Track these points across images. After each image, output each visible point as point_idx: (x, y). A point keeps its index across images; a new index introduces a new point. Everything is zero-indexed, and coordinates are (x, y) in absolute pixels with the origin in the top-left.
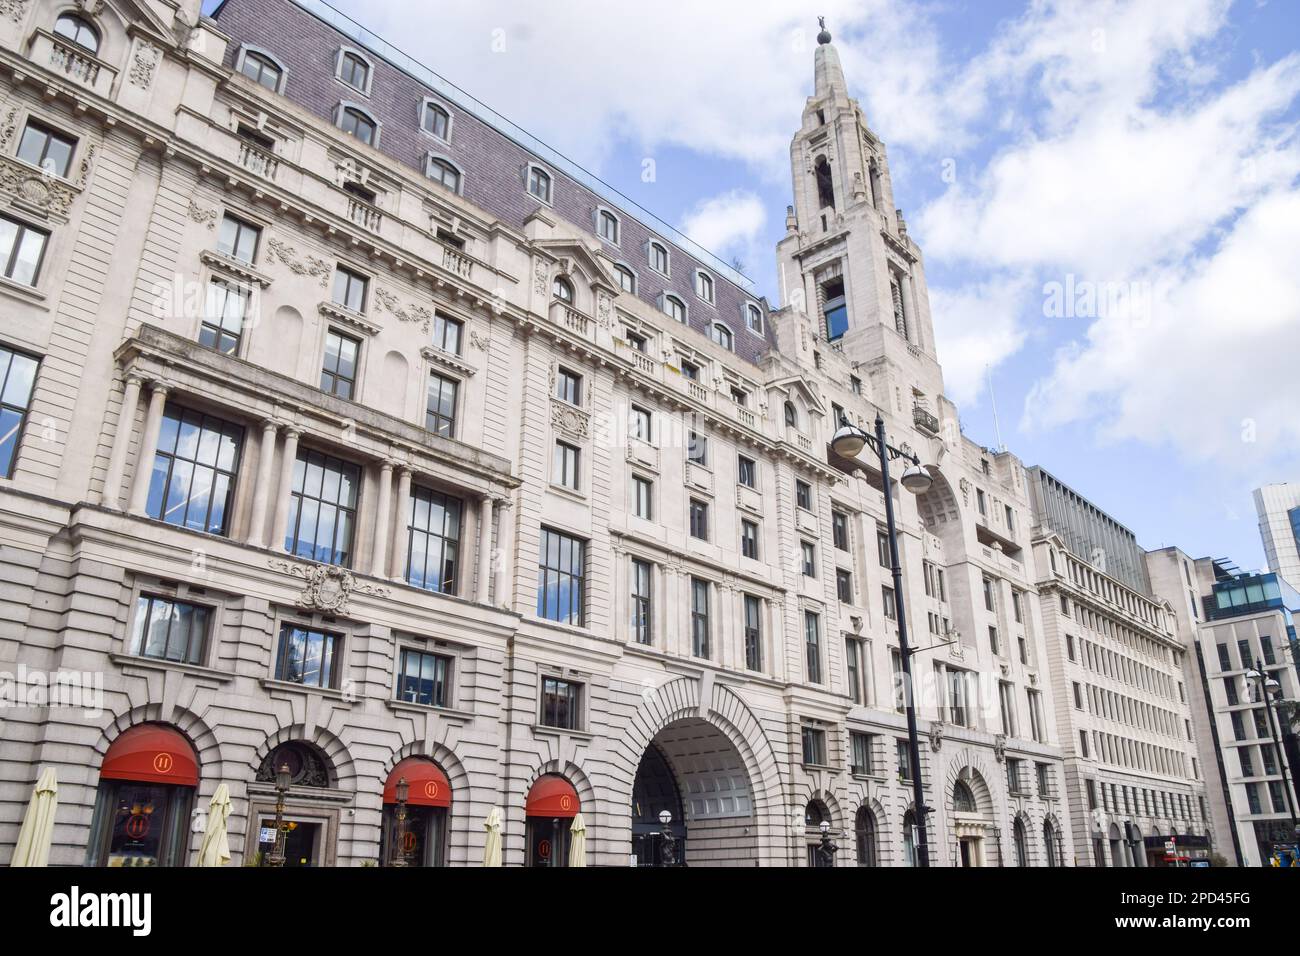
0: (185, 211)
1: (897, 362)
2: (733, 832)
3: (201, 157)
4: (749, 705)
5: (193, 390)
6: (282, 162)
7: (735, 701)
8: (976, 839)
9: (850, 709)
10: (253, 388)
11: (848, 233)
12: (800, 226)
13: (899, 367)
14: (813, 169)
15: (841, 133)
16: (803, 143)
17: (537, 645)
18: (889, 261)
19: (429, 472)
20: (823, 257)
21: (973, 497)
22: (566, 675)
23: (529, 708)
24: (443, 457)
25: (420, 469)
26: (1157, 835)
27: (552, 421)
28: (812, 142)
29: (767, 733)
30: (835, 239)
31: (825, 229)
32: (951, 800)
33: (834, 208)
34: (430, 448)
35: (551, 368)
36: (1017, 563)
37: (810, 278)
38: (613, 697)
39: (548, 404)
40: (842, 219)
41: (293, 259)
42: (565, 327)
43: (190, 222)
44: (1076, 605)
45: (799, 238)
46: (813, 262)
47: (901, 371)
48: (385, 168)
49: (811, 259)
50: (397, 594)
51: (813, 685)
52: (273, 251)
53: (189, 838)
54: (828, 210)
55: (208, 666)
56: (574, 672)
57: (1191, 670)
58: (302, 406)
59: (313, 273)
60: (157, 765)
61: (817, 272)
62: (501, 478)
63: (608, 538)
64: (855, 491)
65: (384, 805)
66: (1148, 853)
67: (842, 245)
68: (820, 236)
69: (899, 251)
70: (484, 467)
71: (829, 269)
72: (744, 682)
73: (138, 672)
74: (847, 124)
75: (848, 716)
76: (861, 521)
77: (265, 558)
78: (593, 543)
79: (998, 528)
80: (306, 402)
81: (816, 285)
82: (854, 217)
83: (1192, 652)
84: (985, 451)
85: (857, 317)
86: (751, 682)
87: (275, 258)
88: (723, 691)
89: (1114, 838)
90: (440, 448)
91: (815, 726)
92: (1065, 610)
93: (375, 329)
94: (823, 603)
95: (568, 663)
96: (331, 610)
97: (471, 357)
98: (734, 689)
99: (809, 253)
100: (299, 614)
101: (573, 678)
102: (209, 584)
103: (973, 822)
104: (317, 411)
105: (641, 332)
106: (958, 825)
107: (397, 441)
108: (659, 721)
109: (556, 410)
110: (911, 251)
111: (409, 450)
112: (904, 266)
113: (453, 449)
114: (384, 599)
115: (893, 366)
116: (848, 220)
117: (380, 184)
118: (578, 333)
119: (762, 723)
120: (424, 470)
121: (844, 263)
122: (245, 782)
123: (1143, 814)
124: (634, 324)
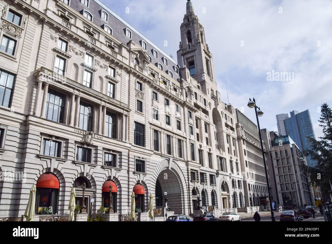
0: (49, 37)
1: (208, 82)
2: (175, 197)
3: (54, 23)
4: (180, 166)
5: (55, 85)
6: (72, 25)
7: (176, 165)
8: (226, 198)
9: (201, 167)
10: (69, 85)
11: (196, 49)
12: (183, 47)
13: (208, 83)
14: (186, 33)
15: (194, 24)
16: (184, 26)
17: (135, 151)
18: (205, 57)
19: (110, 108)
20: (189, 55)
21: (224, 115)
22: (141, 159)
23: (133, 167)
24: (113, 104)
25: (108, 107)
26: (262, 196)
27: (136, 95)
28: (186, 26)
29: (183, 173)
30: (192, 51)
31: (189, 48)
32: (221, 189)
33: (192, 43)
34: (110, 101)
35: (135, 81)
36: (233, 132)
37: (185, 60)
38: (151, 164)
39: (135, 91)
40: (194, 46)
41: (75, 51)
42: (138, 71)
43: (50, 40)
44: (246, 142)
45: (183, 50)
46: (186, 56)
47: (209, 84)
48: (96, 28)
49: (186, 55)
50: (104, 139)
51: (193, 161)
52: (71, 48)
53: (58, 202)
54: (190, 44)
55: (60, 157)
56: (143, 158)
57: (269, 158)
58: (81, 90)
59: (80, 55)
60: (51, 184)
61: (187, 59)
62: (127, 109)
63: (149, 125)
64: (199, 114)
65: (102, 192)
66: (260, 201)
67: (194, 53)
68: (188, 50)
69: (207, 55)
70: (123, 106)
71: (191, 58)
72: (178, 160)
73: (44, 159)
74: (195, 22)
75: (200, 169)
76: (201, 121)
77: (74, 129)
78: (146, 126)
79: (229, 123)
80: (82, 89)
81: (187, 62)
82: (197, 46)
83: (269, 153)
84: (226, 104)
85: (198, 71)
86: (180, 161)
87: (71, 50)
88: (174, 163)
89: (254, 197)
90: (113, 101)
91: (193, 171)
92: (244, 144)
93: (96, 70)
94: (194, 141)
95: (142, 156)
96: (89, 143)
97: (118, 78)
98: (176, 162)
99: (185, 54)
100: (81, 144)
101: (142, 160)
102: (60, 136)
103: (225, 194)
104: (85, 91)
105: (154, 73)
106: (222, 195)
107: (103, 99)
108: (160, 170)
109: (137, 92)
110: (210, 55)
111: (105, 102)
112: (208, 58)
113: (115, 102)
114: (101, 140)
115: (207, 83)
116: (196, 46)
117: (95, 32)
118: (141, 73)
119: (182, 171)
120: (109, 107)
121: (194, 57)
122: (71, 187)
123: (259, 192)
124: (152, 71)
